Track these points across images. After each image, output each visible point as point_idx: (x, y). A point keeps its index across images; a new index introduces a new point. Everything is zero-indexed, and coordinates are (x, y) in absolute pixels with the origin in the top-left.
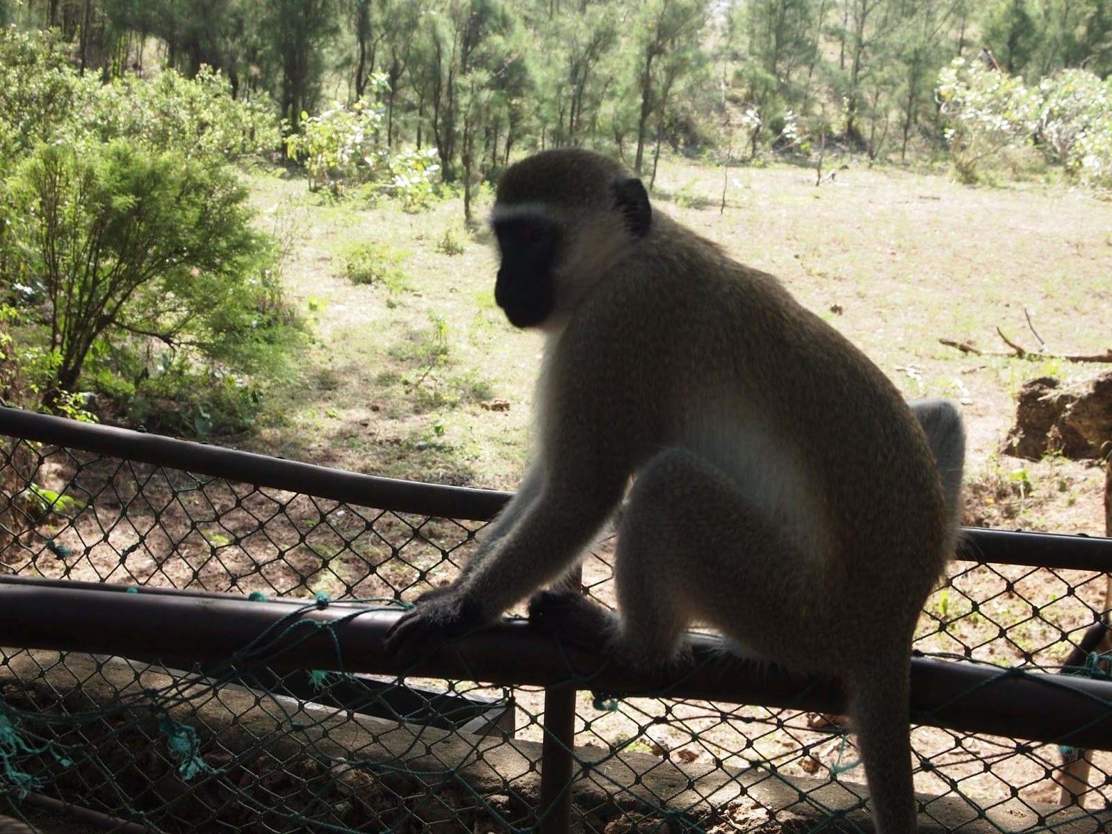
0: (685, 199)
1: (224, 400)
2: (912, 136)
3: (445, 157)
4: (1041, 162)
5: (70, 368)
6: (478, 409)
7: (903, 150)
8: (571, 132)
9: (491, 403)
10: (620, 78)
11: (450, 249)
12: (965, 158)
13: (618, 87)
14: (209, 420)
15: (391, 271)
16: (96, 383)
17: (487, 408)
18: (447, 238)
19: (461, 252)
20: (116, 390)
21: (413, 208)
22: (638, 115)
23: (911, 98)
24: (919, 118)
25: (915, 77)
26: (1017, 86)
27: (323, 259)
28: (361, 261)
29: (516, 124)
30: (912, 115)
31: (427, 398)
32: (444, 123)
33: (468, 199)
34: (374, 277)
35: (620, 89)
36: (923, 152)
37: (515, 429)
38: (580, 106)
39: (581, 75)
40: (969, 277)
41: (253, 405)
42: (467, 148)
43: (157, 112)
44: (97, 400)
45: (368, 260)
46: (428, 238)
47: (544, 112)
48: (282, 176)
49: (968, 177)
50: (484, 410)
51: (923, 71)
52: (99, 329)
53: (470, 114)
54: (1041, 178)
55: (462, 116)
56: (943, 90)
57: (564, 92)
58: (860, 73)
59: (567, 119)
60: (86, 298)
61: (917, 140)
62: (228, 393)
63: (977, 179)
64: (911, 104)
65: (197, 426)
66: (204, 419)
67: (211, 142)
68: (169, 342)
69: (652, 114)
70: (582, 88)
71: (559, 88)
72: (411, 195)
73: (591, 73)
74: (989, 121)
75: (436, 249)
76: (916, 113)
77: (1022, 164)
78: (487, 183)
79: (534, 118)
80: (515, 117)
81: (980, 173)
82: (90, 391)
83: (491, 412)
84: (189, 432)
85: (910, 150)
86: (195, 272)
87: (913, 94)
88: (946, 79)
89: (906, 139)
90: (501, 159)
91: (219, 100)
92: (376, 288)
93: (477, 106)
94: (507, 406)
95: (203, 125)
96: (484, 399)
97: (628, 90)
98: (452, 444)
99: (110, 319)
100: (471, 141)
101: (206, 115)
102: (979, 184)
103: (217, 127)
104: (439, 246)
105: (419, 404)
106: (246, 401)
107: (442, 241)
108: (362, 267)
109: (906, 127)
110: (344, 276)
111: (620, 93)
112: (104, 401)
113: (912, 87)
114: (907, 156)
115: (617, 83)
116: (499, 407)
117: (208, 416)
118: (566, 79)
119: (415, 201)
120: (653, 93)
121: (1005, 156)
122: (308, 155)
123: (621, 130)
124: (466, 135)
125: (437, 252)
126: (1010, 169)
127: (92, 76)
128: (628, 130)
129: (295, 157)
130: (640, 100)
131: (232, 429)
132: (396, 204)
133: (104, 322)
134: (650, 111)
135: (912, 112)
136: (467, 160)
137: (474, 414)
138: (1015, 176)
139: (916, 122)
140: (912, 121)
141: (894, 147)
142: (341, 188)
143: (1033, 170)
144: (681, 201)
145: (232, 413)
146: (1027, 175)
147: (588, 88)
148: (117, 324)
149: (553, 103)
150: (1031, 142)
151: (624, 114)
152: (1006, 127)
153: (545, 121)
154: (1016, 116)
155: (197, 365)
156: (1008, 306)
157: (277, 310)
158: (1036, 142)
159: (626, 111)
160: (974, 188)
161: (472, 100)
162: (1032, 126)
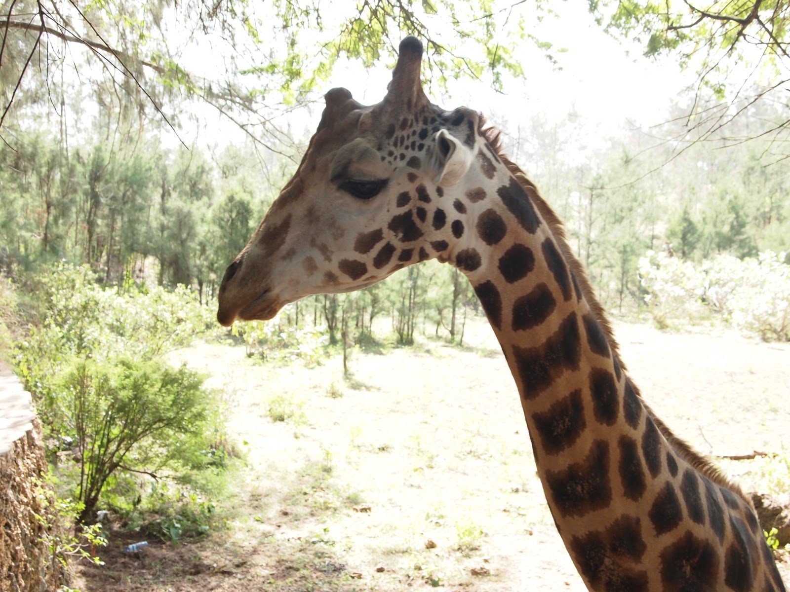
0: (483, 351)
1: (189, 512)
2: (625, 297)
3: (331, 328)
4: (707, 312)
5: (91, 497)
6: (351, 512)
7: (620, 306)
8: (410, 310)
9: (359, 507)
10: (440, 275)
11: (334, 395)
12: (659, 312)
13: (438, 281)
14: (179, 529)
15: (297, 413)
16: (109, 504)
17: (357, 510)
18: (332, 387)
19: (341, 396)
20: (121, 509)
21: (311, 366)
22: (451, 297)
23: (623, 274)
24: (629, 285)
25: (625, 261)
26: (687, 267)
27: (254, 404)
28: (277, 405)
29: (376, 305)
30: (624, 285)
31: (318, 505)
32: (331, 307)
33: (345, 358)
34: (286, 417)
35: (440, 282)
36: (633, 307)
37: (374, 526)
38: (415, 293)
39: (415, 275)
40: (663, 399)
41: (208, 515)
42: (344, 327)
43: (151, 315)
44: (109, 516)
45: (282, 406)
46: (320, 387)
47: (392, 298)
48: (230, 345)
49: (662, 325)
50: (355, 512)
51: (630, 258)
52: (110, 471)
53: (345, 307)
54: (707, 323)
55: (340, 307)
56: (643, 271)
57: (405, 285)
58: (590, 260)
59: (407, 303)
60: (102, 452)
61: (628, 299)
62: (192, 507)
63: (667, 327)
64: (623, 278)
65: (172, 533)
66: (176, 528)
67: (184, 331)
68: (154, 477)
69: (460, 296)
70: (415, 283)
71: (402, 282)
72: (310, 356)
73: (421, 274)
74: (673, 291)
75: (325, 394)
76: (627, 282)
77: (695, 314)
78: (358, 346)
79: (386, 301)
80: (375, 301)
81: (668, 322)
82: (104, 509)
83: (359, 513)
84: (166, 537)
85: (624, 306)
86: (171, 432)
87: (625, 272)
88: (643, 264)
89: (621, 300)
90: (367, 327)
91: (189, 305)
92: (288, 424)
93: (350, 302)
94: (369, 509)
95: (179, 321)
96: (356, 503)
97: (444, 282)
98: (334, 539)
99: (117, 465)
100: (346, 323)
101: (181, 315)
102: (668, 329)
103: (188, 321)
104: (327, 392)
105: (313, 509)
106: (203, 512)
107: (329, 390)
108: (279, 411)
109: (621, 292)
110: (267, 416)
111: (439, 284)
112: (113, 516)
113: (623, 268)
114: (623, 310)
115: (438, 277)
116: (364, 510)
117: (178, 525)
118: (405, 278)
119: (313, 360)
120: (460, 284)
121: (684, 310)
122: (245, 332)
123: (441, 306)
124: (343, 320)
125: (326, 396)
126: (688, 318)
127: (111, 292)
128: (446, 307)
129: (237, 335)
130: (452, 288)
131: (194, 533)
132: (301, 362)
133: (114, 466)
134: (458, 295)
135: (624, 283)
136: (344, 335)
137: (349, 516)
138: (691, 322)
139: (628, 289)
140: (625, 288)
141: (614, 305)
142: (267, 352)
143: (703, 318)
144: (480, 352)
145: (194, 521)
146: (698, 321)
147: (419, 282)
148: (121, 466)
149: (398, 292)
150: (700, 301)
151: (443, 297)
152: (683, 293)
153: (394, 303)
154: (689, 286)
155: (172, 491)
156: (689, 419)
157: (224, 447)
158: (703, 300)
159: (444, 295)
160: (666, 332)
161: (346, 298)
162: (699, 292)
